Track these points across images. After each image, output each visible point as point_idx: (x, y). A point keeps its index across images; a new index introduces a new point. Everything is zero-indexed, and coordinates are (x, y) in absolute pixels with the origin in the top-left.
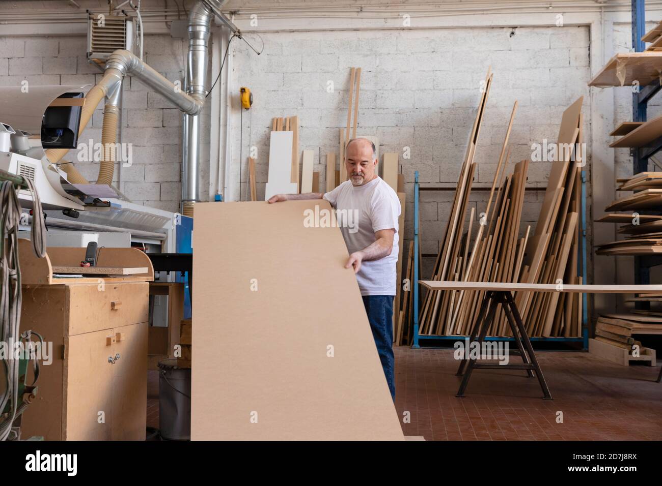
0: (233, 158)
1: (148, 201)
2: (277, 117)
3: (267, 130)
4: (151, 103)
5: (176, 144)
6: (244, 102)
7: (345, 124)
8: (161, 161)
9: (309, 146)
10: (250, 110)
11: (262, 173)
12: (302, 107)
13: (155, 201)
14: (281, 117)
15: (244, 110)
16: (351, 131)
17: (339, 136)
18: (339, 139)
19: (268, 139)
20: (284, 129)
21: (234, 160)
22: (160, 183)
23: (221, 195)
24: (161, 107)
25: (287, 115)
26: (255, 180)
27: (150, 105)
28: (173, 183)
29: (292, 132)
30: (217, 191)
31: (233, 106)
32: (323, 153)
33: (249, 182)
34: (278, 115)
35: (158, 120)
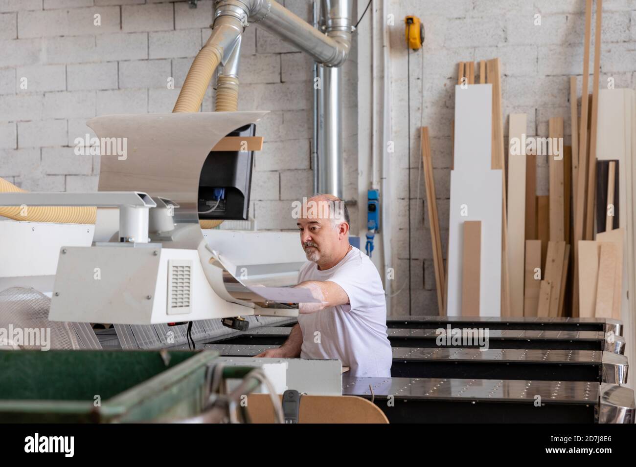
0: (394, 129)
1: (260, 200)
2: (465, 61)
3: (448, 82)
4: (262, 46)
5: (303, 110)
6: (411, 40)
7: (578, 69)
8: (280, 137)
9: (519, 106)
10: (420, 50)
11: (442, 153)
12: (505, 44)
13: (271, 201)
14: (472, 60)
15: (411, 51)
16: (591, 79)
17: (569, 88)
18: (569, 94)
19: (450, 97)
20: (477, 80)
21: (396, 132)
22: (279, 173)
23: (377, 190)
24: (278, 50)
25: (481, 57)
26: (432, 166)
27: (259, 48)
28: (300, 172)
29: (489, 87)
30: (371, 183)
31: (392, 46)
32: (542, 118)
33: (422, 167)
34: (465, 58)
35: (274, 72)
